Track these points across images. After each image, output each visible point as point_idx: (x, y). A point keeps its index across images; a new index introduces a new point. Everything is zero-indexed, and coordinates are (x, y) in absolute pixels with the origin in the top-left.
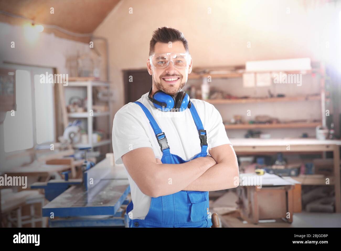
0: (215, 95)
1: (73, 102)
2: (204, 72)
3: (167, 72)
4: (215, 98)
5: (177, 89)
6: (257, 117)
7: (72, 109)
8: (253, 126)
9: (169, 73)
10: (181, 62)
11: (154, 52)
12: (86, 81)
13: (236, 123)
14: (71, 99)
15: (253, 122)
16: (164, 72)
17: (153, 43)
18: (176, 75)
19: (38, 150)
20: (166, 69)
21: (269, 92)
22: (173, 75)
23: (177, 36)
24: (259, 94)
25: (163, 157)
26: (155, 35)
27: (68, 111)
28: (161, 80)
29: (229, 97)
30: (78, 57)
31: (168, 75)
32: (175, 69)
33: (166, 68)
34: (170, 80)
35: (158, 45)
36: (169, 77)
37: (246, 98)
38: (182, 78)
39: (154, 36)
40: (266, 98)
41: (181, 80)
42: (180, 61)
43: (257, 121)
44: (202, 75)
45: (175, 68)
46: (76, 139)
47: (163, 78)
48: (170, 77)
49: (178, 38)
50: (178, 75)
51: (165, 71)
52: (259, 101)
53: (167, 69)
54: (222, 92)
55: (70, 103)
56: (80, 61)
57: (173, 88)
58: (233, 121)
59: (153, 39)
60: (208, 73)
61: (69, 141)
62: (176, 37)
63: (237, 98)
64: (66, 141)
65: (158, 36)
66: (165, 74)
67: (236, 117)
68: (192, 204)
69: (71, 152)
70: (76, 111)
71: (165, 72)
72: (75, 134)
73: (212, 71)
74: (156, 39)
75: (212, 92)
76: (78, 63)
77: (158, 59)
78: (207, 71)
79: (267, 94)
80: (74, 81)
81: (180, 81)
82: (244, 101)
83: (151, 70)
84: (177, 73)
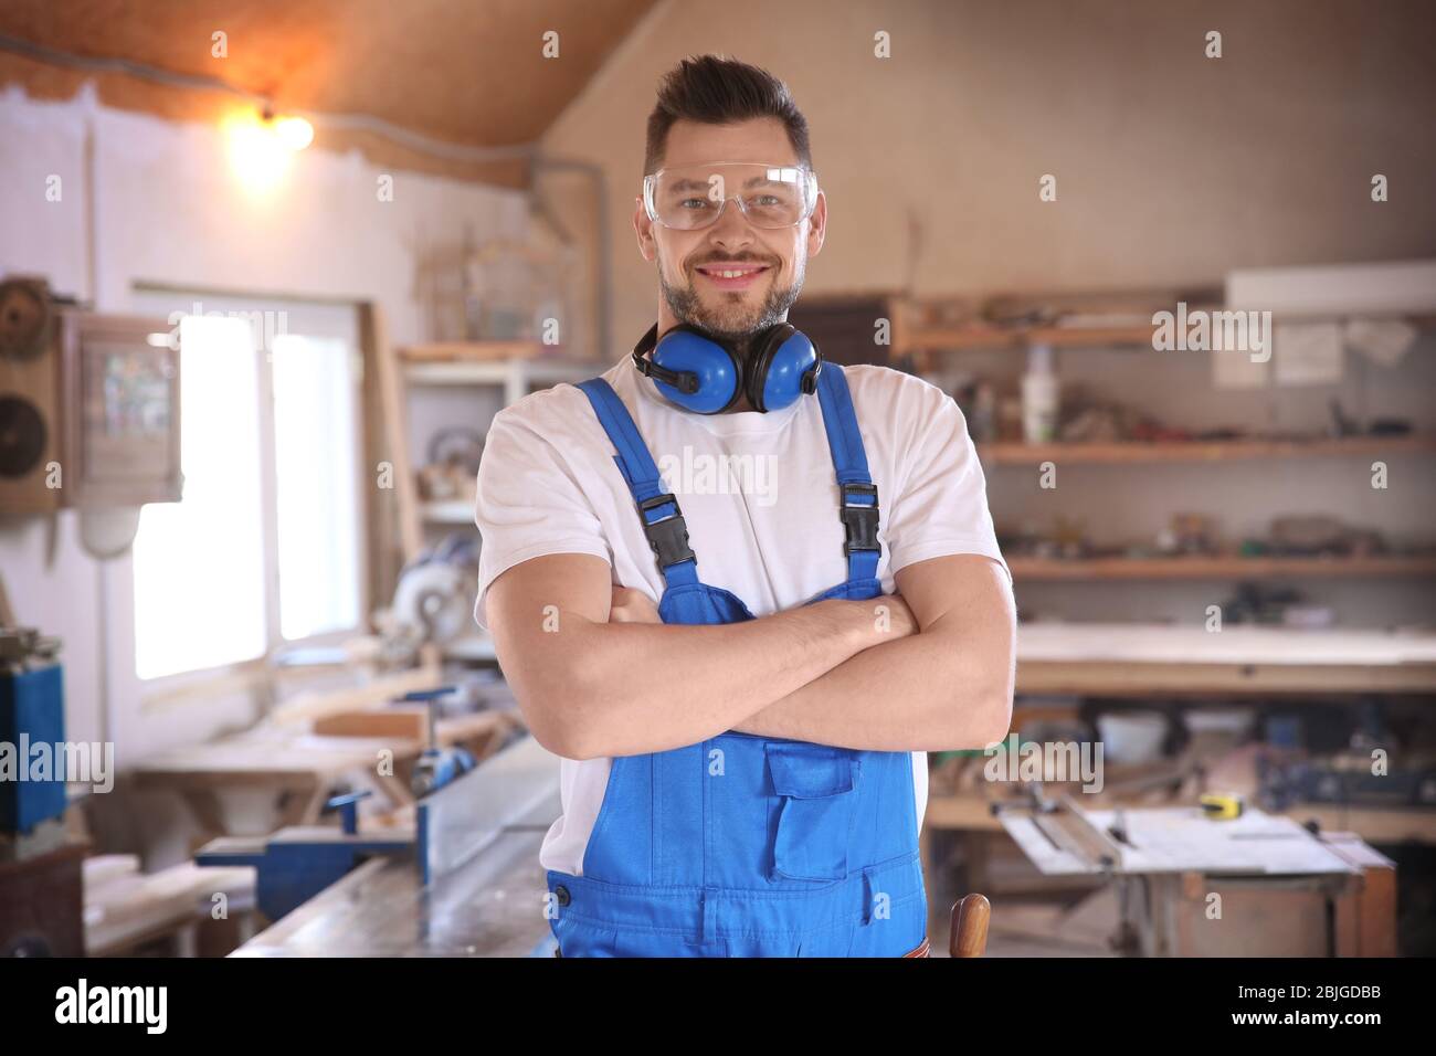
0: (1085, 422)
1: (445, 449)
2: (1034, 319)
3: (714, 240)
4: (1084, 439)
5: (757, 312)
6: (1279, 525)
7: (441, 487)
8: (1257, 568)
9: (722, 248)
10: (774, 201)
11: (663, 159)
12: (503, 359)
13: (1179, 552)
14: (439, 438)
15: (1258, 549)
16: (702, 243)
17: (661, 125)
18: (754, 257)
19: (284, 667)
20: (710, 230)
21: (1336, 409)
22: (742, 256)
23: (759, 93)
24: (1290, 418)
25: (668, 597)
26: (667, 90)
27: (424, 492)
28: (689, 276)
29: (1147, 430)
30: (468, 251)
31: (718, 255)
32: (748, 233)
33: (712, 224)
34: (728, 274)
35: (680, 131)
36: (722, 263)
37: (1227, 435)
38: (777, 268)
39: (667, 96)
40: (1323, 436)
41: (775, 277)
42: (772, 197)
43: (1278, 543)
44: (1024, 329)
45: (752, 228)
46: (450, 622)
47: (699, 267)
48: (727, 263)
49: (762, 101)
50: (763, 258)
51: (709, 237)
52: (1286, 450)
53: (715, 232)
54: (1116, 410)
55: (432, 454)
56: (476, 271)
57: (739, 306)
58: (1167, 540)
59: (660, 108)
60: (1052, 323)
61: (418, 631)
62: (757, 96)
63: (1186, 437)
64: (405, 631)
65: (682, 93)
66: (705, 250)
67: (1181, 521)
68: (784, 799)
69: (427, 678)
70: (456, 495)
71: (709, 242)
72: (445, 601)
73: (1070, 313)
74: (671, 110)
75: (1071, 407)
76: (466, 282)
77: (678, 187)
78: (1048, 311)
79: (1326, 420)
80: (449, 359)
81: (771, 279)
82: (1215, 452)
83: (650, 238)
84: (759, 249)
